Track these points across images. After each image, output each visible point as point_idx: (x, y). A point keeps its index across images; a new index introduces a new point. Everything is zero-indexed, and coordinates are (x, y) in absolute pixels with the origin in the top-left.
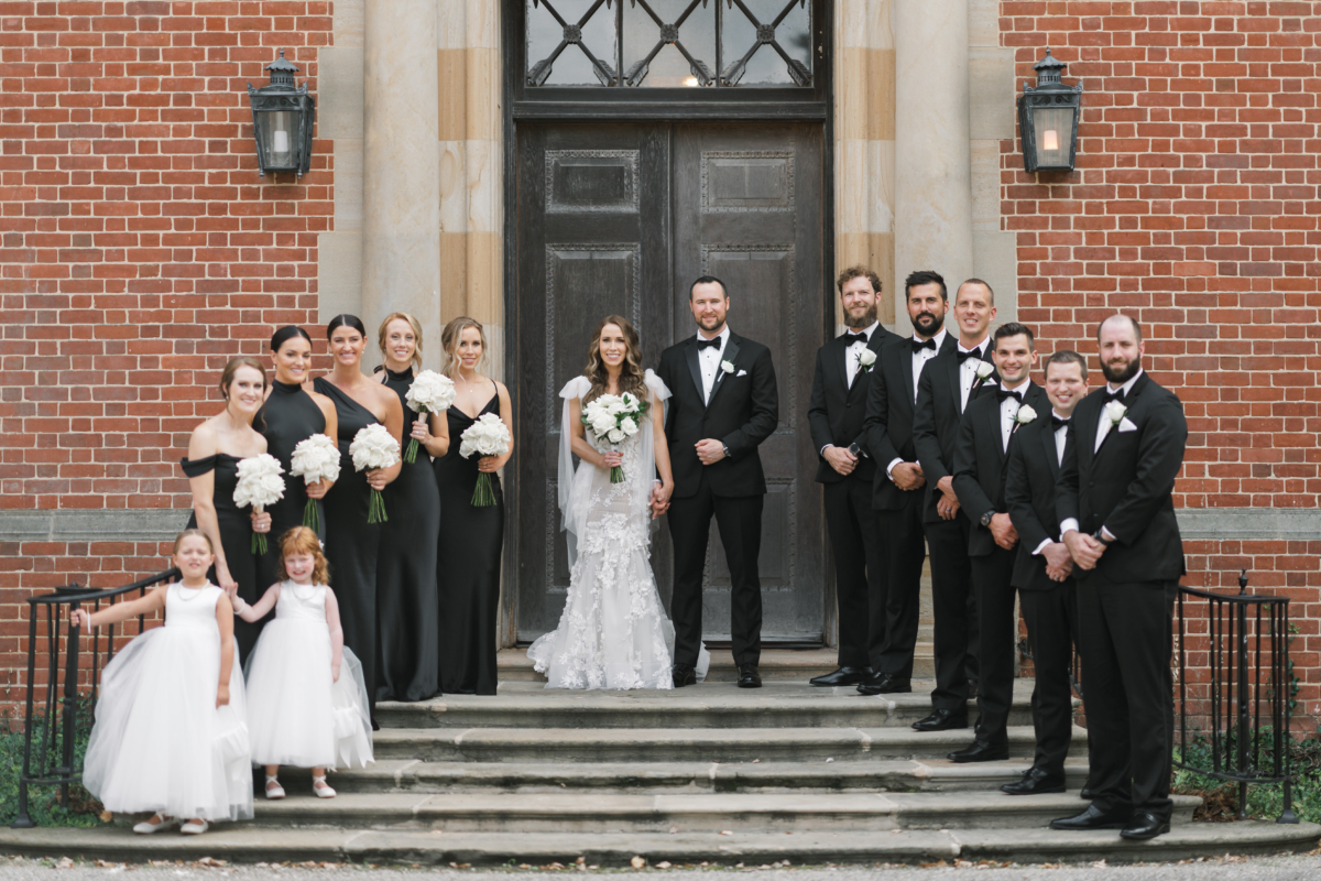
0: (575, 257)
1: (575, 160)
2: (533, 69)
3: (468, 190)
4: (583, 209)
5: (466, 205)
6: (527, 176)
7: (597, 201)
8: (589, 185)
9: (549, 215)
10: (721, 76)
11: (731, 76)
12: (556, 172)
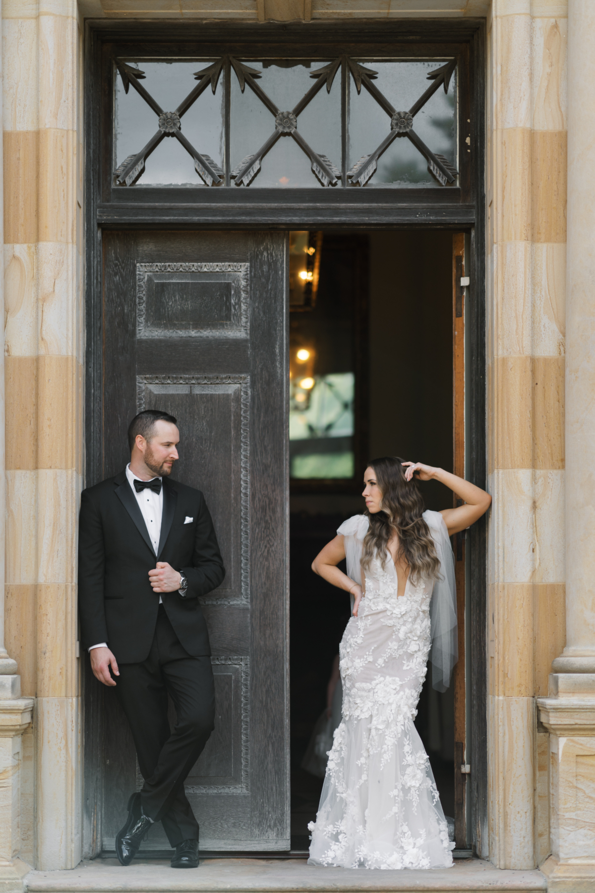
0: (171, 392)
1: (172, 275)
2: (122, 165)
3: (40, 303)
4: (182, 333)
5: (37, 323)
6: (115, 294)
7: (199, 323)
8: (189, 305)
9: (141, 341)
10: (348, 173)
11: (360, 173)
12: (149, 290)
